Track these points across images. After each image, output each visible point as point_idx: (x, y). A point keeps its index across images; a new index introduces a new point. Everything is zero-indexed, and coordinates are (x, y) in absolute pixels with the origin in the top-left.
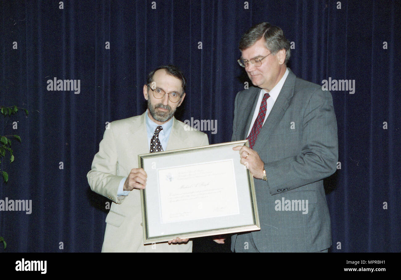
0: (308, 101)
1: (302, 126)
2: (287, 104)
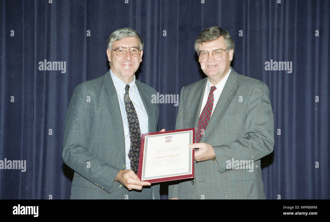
0: (250, 93)
1: (246, 113)
2: (231, 95)
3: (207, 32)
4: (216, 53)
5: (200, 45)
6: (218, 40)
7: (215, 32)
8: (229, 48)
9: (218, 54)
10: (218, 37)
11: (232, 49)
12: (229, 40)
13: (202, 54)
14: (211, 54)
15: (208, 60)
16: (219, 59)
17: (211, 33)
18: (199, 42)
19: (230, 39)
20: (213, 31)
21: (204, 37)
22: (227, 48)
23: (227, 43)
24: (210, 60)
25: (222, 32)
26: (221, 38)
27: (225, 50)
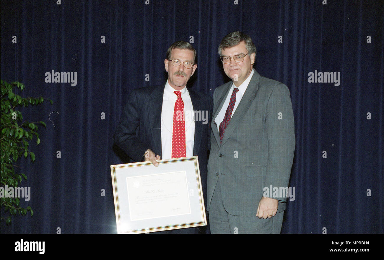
0: (270, 94)
1: (266, 113)
2: (253, 96)
3: (228, 38)
4: (238, 58)
5: (223, 50)
6: (239, 45)
7: (236, 37)
8: (250, 53)
9: (240, 59)
10: (239, 42)
11: (253, 52)
12: (250, 45)
13: (225, 58)
14: (232, 59)
15: (230, 65)
16: (240, 63)
17: (232, 39)
18: (221, 47)
19: (250, 43)
20: (234, 37)
21: (226, 42)
22: (248, 52)
23: (248, 47)
24: (232, 65)
25: (243, 37)
26: (242, 43)
27: (246, 55)
